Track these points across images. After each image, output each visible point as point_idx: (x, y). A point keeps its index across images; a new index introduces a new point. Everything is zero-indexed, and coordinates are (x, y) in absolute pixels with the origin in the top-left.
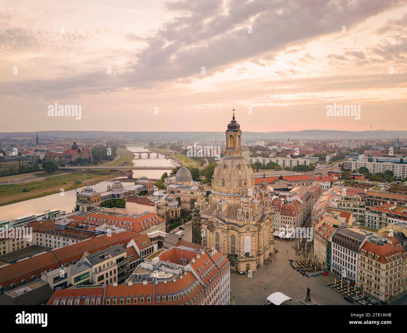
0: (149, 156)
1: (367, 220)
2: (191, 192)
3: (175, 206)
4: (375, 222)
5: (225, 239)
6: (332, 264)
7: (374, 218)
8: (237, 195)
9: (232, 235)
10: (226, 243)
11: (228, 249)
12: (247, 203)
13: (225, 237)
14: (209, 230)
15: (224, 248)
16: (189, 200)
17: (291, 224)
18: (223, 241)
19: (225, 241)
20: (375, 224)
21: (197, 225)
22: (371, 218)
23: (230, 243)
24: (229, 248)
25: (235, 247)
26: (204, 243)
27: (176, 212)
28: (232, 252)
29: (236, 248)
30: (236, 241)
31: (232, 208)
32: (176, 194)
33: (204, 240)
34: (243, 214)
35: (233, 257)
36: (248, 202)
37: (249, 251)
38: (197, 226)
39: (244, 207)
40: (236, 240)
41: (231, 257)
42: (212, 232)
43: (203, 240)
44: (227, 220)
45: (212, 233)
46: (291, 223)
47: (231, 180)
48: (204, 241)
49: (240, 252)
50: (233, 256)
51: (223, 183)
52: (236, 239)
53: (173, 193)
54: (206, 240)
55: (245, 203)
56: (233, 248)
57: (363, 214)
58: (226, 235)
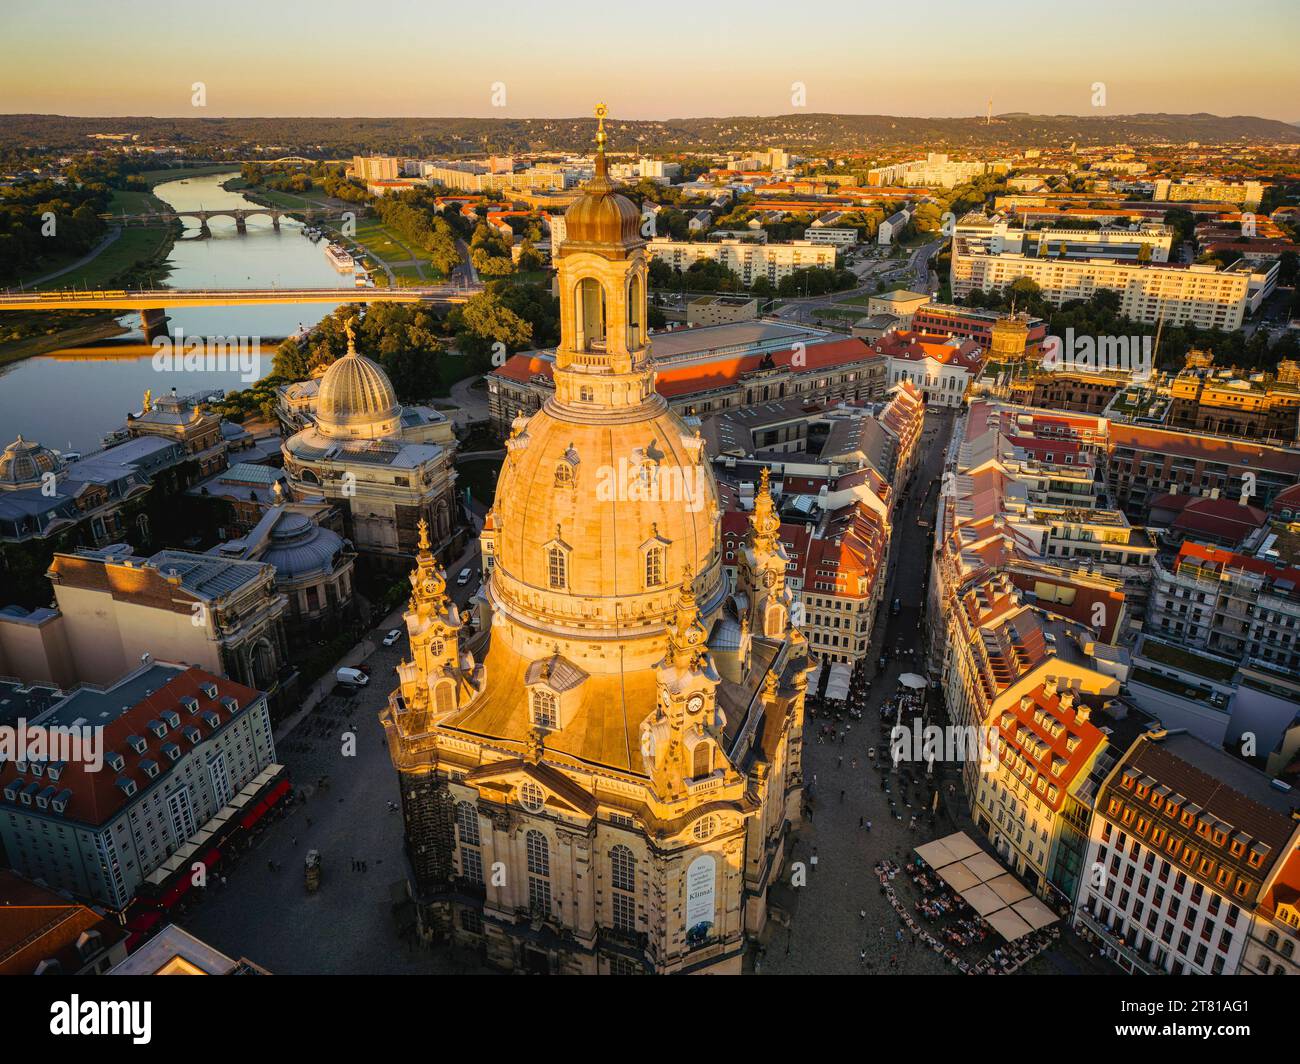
0: (242, 230)
1: (1161, 601)
2: (397, 479)
3: (323, 564)
4: (1198, 611)
5: (582, 869)
6: (1083, 899)
7: (1193, 597)
8: (638, 629)
9: (615, 848)
10: (584, 885)
11: (598, 907)
12: (698, 696)
13: (580, 860)
14: (490, 821)
15: (576, 904)
16: (391, 512)
17: (847, 627)
18: (567, 875)
19: (579, 876)
20: (1197, 618)
21: (422, 787)
22: (1180, 593)
23: (608, 880)
24: (599, 904)
25: (632, 899)
26: (464, 860)
27: (329, 588)
28: (616, 919)
29: (641, 907)
30: (638, 876)
31: (611, 699)
32: (327, 483)
33: (463, 848)
34: (678, 754)
35: (625, 945)
36: (704, 691)
37: (710, 918)
38: (424, 792)
39: (680, 719)
40: (636, 870)
41: (613, 941)
42: (506, 828)
43: (458, 850)
44: (585, 781)
45: (506, 834)
46: (847, 622)
47: (599, 554)
48: (464, 854)
49: (663, 934)
50: (623, 940)
51: (553, 571)
52: (638, 867)
53: (314, 480)
54: (478, 853)
55: (690, 699)
56: (624, 907)
57: (1144, 574)
58: (584, 854)
